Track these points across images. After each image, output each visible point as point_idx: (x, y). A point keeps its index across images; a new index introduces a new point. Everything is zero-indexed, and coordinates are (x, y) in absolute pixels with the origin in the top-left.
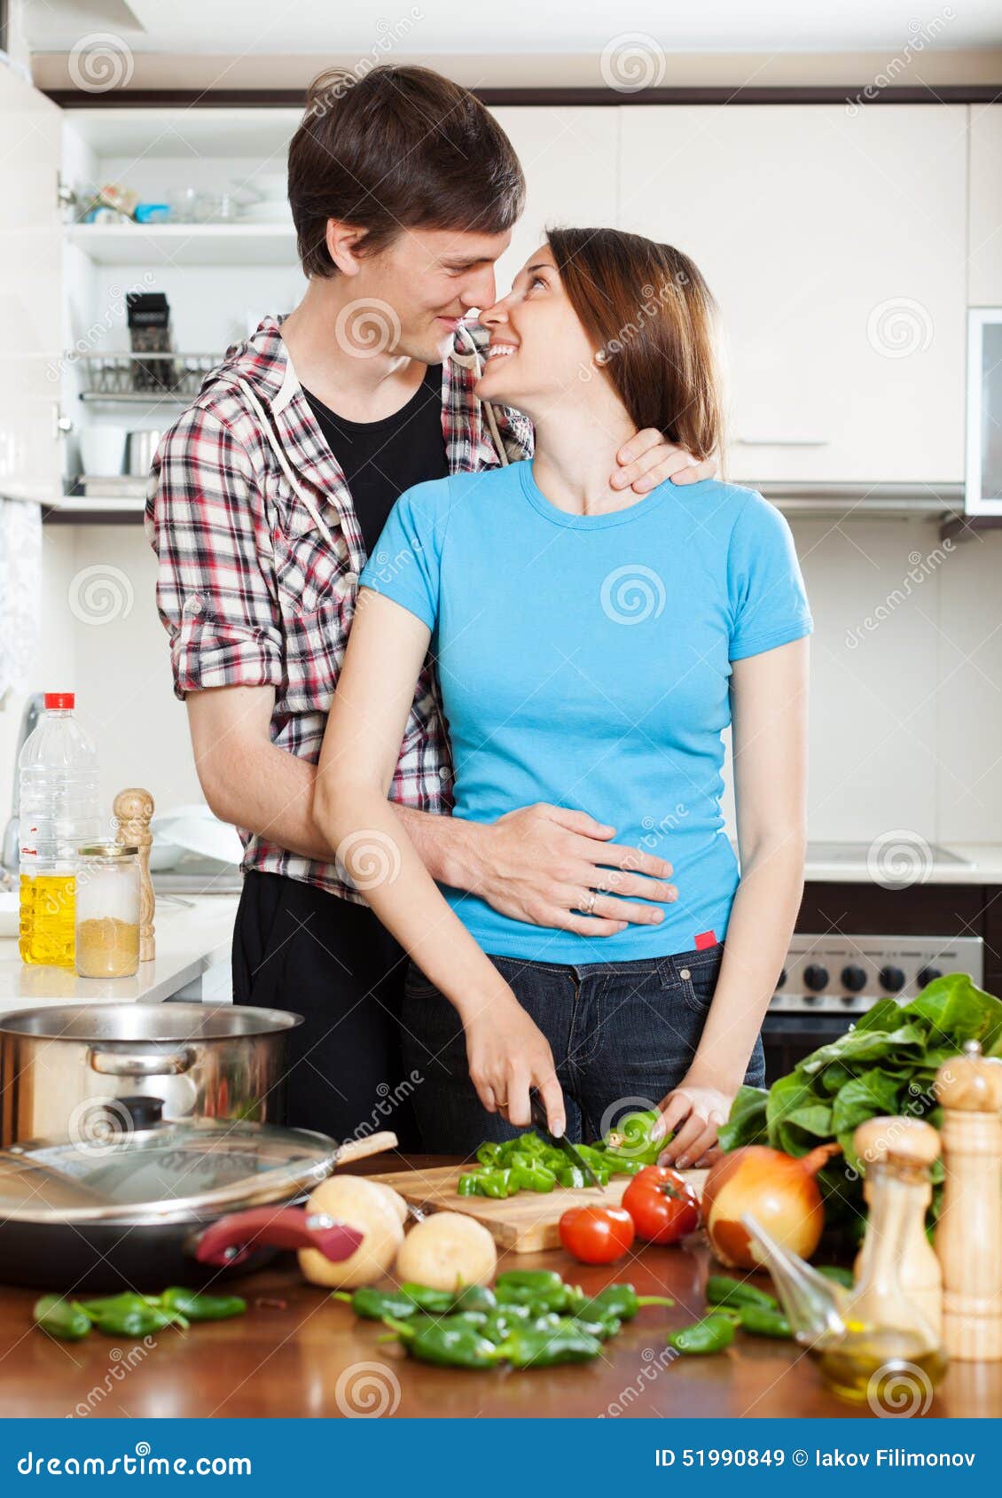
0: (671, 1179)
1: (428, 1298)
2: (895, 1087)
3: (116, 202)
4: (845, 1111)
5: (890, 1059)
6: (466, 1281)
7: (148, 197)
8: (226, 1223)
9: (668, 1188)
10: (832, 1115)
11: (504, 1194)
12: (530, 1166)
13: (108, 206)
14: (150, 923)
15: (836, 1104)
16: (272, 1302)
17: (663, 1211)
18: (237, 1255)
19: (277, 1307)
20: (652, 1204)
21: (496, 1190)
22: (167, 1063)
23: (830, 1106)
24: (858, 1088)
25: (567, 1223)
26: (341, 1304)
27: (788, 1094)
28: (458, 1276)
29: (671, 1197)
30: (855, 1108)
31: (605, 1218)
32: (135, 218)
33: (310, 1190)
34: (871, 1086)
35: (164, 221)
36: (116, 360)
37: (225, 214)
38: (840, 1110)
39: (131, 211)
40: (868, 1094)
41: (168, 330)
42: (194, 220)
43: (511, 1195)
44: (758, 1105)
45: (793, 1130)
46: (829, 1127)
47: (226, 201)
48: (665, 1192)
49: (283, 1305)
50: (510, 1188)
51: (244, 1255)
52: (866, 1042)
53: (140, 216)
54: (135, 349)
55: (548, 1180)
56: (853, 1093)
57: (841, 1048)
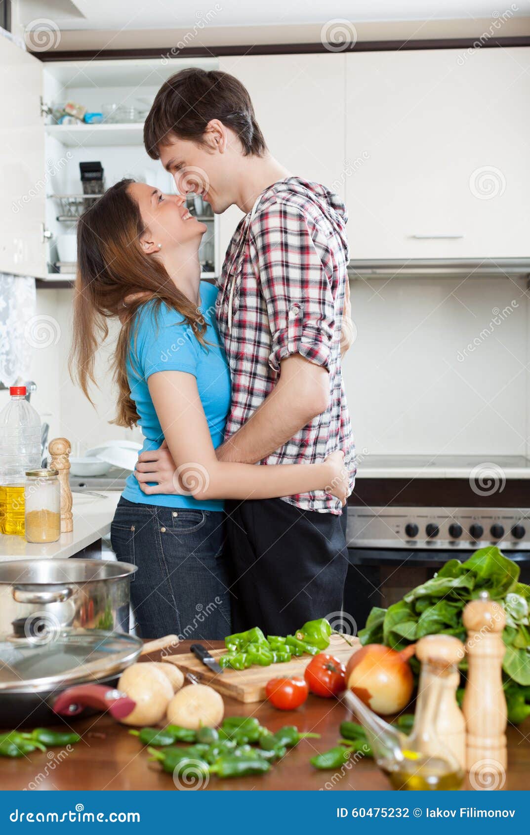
0: (332, 661)
1: (182, 734)
2: (455, 611)
3: (74, 112)
4: (425, 625)
5: (452, 595)
6: (204, 724)
7: (91, 109)
8: (70, 692)
9: (330, 666)
10: (417, 627)
11: (242, 668)
12: (258, 651)
13: (70, 115)
14: (70, 511)
15: (420, 621)
16: (98, 735)
17: (327, 680)
18: (76, 710)
19: (99, 738)
20: (320, 675)
21: (238, 665)
22: (55, 597)
23: (417, 622)
24: (434, 612)
25: (270, 687)
26: (133, 736)
27: (397, 613)
28: (200, 721)
29: (332, 671)
30: (431, 623)
31: (290, 684)
32: (84, 121)
33: (122, 671)
34: (440, 610)
35: (99, 122)
36: (76, 198)
37: (132, 118)
38: (422, 625)
39: (82, 117)
40: (439, 615)
41: (103, 181)
42: (114, 121)
43: (246, 668)
44: (381, 619)
45: (396, 636)
46: (416, 634)
47: (132, 110)
48: (328, 668)
49: (103, 736)
50: (246, 664)
51: (80, 710)
52: (440, 585)
53: (87, 119)
54: (86, 192)
55: (267, 659)
56: (430, 614)
57: (426, 588)
